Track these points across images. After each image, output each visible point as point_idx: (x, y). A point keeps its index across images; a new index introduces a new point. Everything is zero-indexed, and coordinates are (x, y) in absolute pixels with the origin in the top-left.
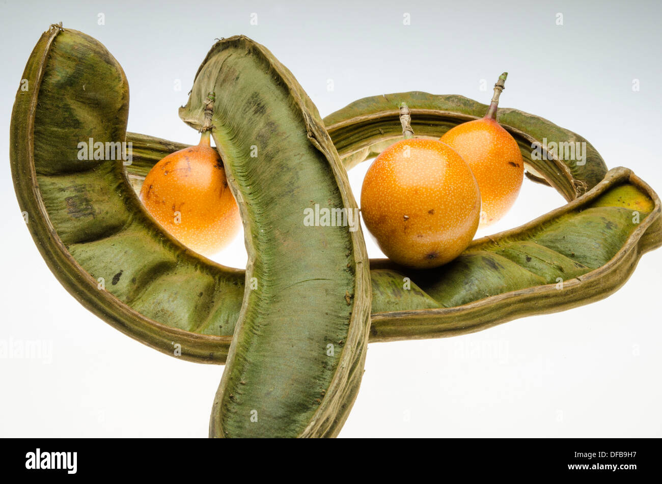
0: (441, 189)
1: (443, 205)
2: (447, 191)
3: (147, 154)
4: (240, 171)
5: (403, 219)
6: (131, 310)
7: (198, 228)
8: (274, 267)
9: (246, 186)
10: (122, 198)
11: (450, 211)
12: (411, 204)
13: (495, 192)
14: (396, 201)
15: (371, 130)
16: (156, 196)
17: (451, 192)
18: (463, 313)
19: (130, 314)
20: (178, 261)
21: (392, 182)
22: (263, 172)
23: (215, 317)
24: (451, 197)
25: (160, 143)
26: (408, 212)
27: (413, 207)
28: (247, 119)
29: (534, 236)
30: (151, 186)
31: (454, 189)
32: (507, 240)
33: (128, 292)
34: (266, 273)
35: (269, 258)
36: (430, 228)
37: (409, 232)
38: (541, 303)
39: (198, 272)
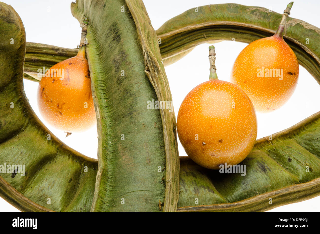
0: (228, 126)
1: (229, 137)
2: (232, 127)
3: (44, 57)
4: (101, 85)
5: (202, 144)
6: (23, 198)
7: (74, 119)
8: (115, 175)
9: (104, 99)
10: (21, 109)
11: (234, 140)
12: (208, 135)
13: (277, 93)
14: (198, 132)
15: (198, 34)
16: (47, 96)
17: (235, 127)
18: (239, 206)
19: (22, 200)
20: (58, 152)
21: (196, 118)
22: (115, 92)
23: (78, 200)
24: (235, 131)
25: (53, 49)
26: (205, 140)
27: (208, 137)
28: (108, 43)
29: (298, 134)
30: (43, 89)
31: (237, 125)
32: (279, 140)
33: (21, 182)
34: (110, 179)
35: (112, 167)
36: (220, 151)
37: (205, 152)
38: (294, 196)
39: (70, 161)
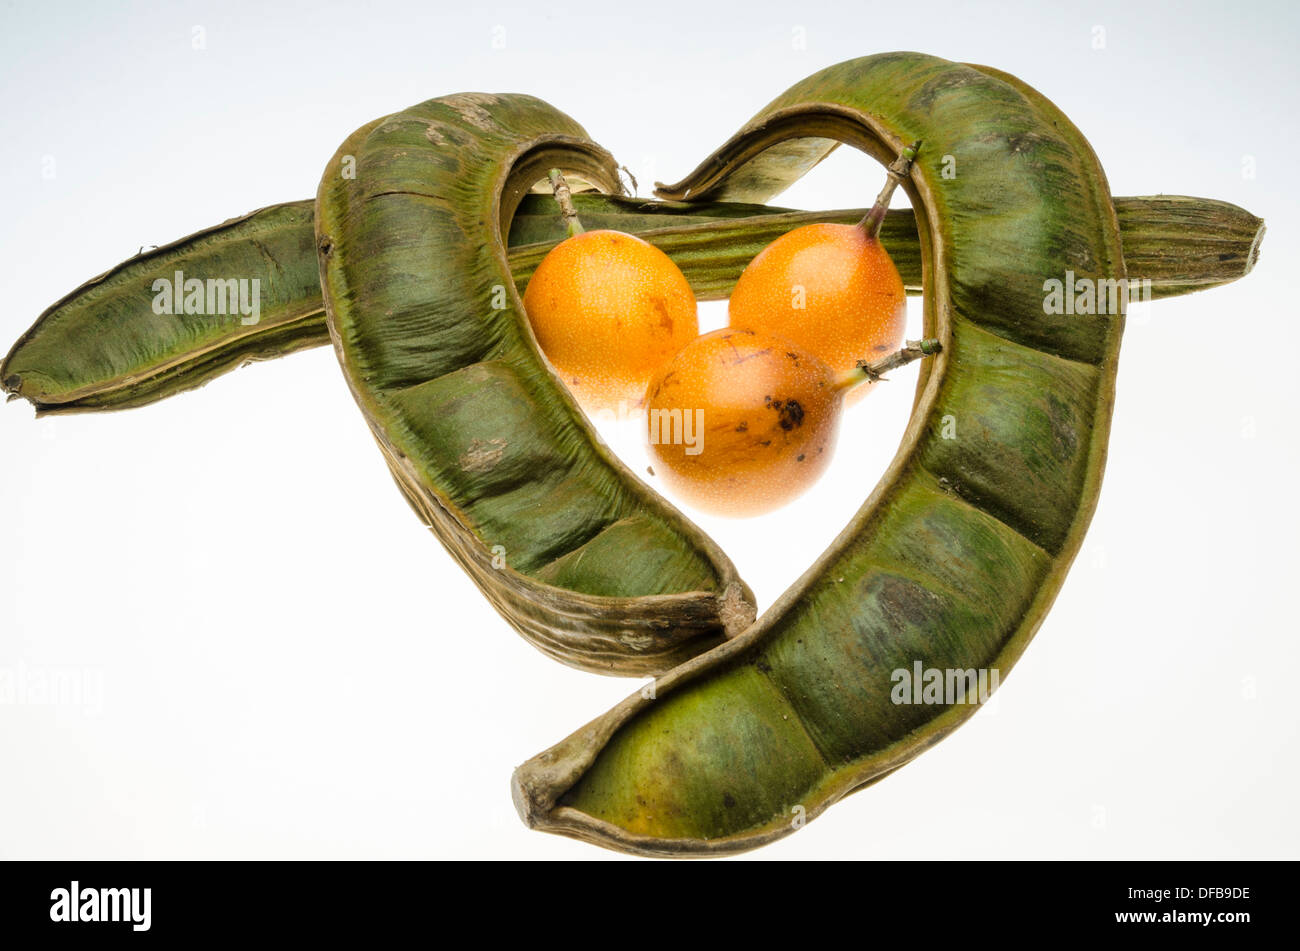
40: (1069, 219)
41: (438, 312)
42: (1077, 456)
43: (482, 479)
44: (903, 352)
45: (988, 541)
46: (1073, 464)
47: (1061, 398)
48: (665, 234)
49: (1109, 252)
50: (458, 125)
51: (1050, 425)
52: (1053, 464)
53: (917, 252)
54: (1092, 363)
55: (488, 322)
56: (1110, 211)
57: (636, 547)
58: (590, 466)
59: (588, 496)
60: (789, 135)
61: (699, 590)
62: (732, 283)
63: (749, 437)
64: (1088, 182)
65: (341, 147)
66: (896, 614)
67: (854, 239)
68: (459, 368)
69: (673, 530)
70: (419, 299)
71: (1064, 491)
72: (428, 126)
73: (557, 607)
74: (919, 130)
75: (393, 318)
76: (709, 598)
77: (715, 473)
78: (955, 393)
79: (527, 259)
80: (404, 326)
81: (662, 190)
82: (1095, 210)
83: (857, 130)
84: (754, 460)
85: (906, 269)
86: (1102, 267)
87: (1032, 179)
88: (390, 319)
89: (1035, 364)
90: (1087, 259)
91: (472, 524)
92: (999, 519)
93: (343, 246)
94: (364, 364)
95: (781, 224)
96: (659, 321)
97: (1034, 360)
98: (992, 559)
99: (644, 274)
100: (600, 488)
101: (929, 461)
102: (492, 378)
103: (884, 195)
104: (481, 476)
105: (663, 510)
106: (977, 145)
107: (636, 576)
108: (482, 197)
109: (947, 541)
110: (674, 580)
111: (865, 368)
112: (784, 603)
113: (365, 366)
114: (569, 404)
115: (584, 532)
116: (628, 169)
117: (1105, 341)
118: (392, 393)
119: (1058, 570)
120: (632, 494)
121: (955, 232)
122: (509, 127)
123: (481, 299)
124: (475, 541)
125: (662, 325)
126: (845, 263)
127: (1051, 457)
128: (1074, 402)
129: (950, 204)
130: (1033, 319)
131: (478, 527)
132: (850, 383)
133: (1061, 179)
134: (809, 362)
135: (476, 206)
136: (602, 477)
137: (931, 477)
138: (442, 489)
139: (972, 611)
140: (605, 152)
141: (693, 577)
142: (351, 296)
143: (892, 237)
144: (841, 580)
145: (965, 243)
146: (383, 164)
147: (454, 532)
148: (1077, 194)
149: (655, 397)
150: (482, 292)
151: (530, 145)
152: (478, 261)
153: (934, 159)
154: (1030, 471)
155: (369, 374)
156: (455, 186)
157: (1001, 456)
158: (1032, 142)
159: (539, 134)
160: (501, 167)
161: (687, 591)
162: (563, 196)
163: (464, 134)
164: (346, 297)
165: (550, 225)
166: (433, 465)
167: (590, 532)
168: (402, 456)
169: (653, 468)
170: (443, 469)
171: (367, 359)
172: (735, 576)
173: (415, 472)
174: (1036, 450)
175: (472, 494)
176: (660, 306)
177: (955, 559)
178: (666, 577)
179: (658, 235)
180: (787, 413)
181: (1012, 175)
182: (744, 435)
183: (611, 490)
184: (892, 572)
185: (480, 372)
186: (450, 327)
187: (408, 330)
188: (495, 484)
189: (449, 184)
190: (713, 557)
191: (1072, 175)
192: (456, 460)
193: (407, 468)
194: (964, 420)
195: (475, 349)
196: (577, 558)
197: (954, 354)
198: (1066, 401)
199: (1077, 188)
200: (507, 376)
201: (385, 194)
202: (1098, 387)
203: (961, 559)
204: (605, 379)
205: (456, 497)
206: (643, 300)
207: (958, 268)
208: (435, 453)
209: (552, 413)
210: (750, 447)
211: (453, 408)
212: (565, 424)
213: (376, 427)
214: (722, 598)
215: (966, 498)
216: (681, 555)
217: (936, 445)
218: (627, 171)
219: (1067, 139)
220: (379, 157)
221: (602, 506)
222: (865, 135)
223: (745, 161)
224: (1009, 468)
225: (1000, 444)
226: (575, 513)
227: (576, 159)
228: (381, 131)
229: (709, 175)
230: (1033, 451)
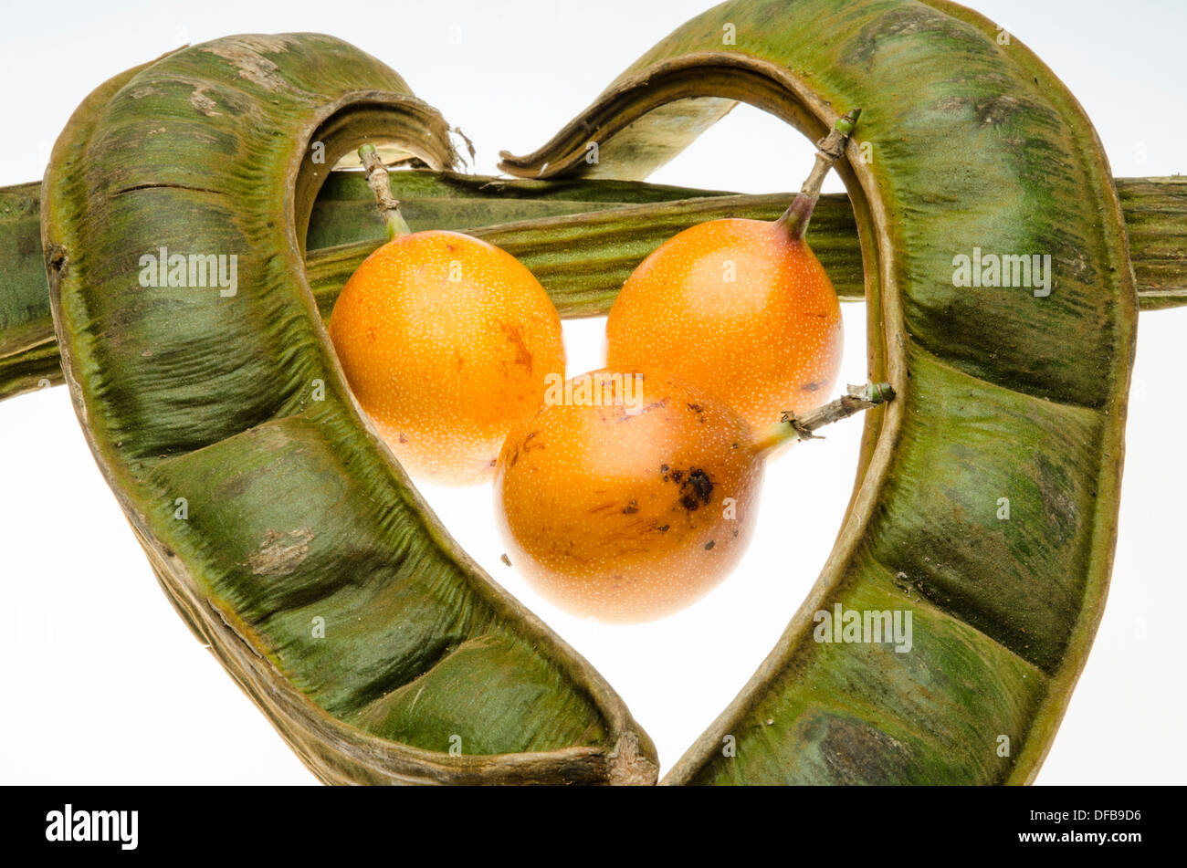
40: (1058, 214)
41: (213, 352)
42: (1078, 538)
43: (280, 584)
44: (843, 400)
45: (964, 662)
46: (1073, 549)
47: (1055, 460)
48: (517, 230)
49: (1111, 256)
50: (233, 84)
51: (1042, 497)
52: (1047, 551)
53: (856, 251)
54: (1092, 406)
55: (283, 362)
56: (1113, 200)
57: (494, 682)
58: (427, 562)
59: (425, 605)
60: (679, 93)
61: (581, 744)
62: (609, 294)
63: (640, 521)
64: (1082, 161)
65: (75, 115)
66: (845, 770)
67: (773, 242)
68: (244, 430)
69: (543, 655)
70: (188, 333)
71: (1062, 587)
72: (193, 88)
73: (388, 768)
74: (855, 93)
75: (153, 361)
76: (595, 755)
77: (595, 569)
78: (914, 455)
79: (332, 266)
80: (168, 371)
81: (510, 163)
82: (1092, 199)
83: (771, 90)
84: (647, 551)
85: (839, 274)
86: (1104, 278)
87: (1008, 160)
88: (148, 362)
89: (1016, 412)
90: (1083, 266)
91: (269, 648)
92: (977, 627)
93: (82, 260)
94: (114, 424)
95: (672, 215)
96: (514, 357)
97: (1017, 407)
98: (971, 687)
99: (493, 293)
100: (441, 593)
101: (882, 550)
102: (291, 443)
103: (812, 182)
104: (280, 581)
105: (529, 627)
106: (935, 114)
107: (495, 723)
108: (270, 188)
109: (910, 664)
110: (546, 728)
111: (792, 422)
112: (695, 758)
113: (117, 426)
114: (396, 477)
115: (421, 655)
116: (462, 130)
117: (1110, 376)
118: (155, 463)
119: (1056, 695)
120: (485, 603)
121: (908, 234)
122: (303, 84)
123: (274, 331)
124: (272, 673)
125: (518, 362)
126: (762, 274)
127: (1043, 542)
128: (1071, 462)
129: (901, 194)
130: (1013, 349)
131: (276, 651)
132: (772, 443)
133: (1046, 158)
134: (717, 416)
135: (264, 200)
136: (442, 579)
137: (884, 571)
138: (226, 600)
139: (946, 761)
140: (431, 110)
141: (572, 723)
142: (93, 329)
143: (821, 231)
144: (771, 722)
145: (922, 248)
146: (134, 144)
147: (243, 657)
148: (1068, 179)
149: (512, 465)
150: (273, 322)
151: (332, 109)
152: (268, 278)
153: (878, 133)
154: (1017, 563)
155: (122, 437)
156: (234, 174)
157: (978, 542)
158: (1007, 109)
159: (344, 92)
160: (294, 144)
161: (563, 745)
162: (379, 181)
163: (243, 98)
164: (86, 330)
165: (360, 216)
166: (213, 566)
167: (429, 656)
168: (170, 554)
169: (508, 555)
170: (228, 570)
171: (118, 416)
172: (630, 724)
173: (188, 576)
174: (1024, 532)
175: (268, 606)
176: (514, 335)
177: (922, 689)
178: (535, 723)
179: (509, 232)
180: (690, 487)
181: (982, 156)
182: (634, 518)
183: (456, 595)
184: (839, 711)
185: (273, 435)
186: (230, 372)
187: (175, 376)
188: (298, 591)
189: (226, 171)
190: (599, 697)
191: (1060, 152)
192: (243, 559)
193: (177, 571)
194: (927, 493)
195: (266, 400)
196: (414, 695)
197: (911, 403)
198: (1060, 463)
199: (1068, 170)
200: (311, 440)
201: (138, 188)
202: (1101, 439)
203: (930, 689)
204: (443, 436)
205: (245, 609)
206: (492, 329)
207: (914, 283)
208: (215, 550)
209: (374, 489)
210: (642, 534)
211: (238, 487)
212: (391, 504)
213: (133, 513)
214: (612, 755)
215: (932, 599)
216: (554, 691)
217: (890, 528)
218: (461, 133)
219: (1053, 101)
220: (129, 134)
221: (444, 619)
222: (784, 97)
223: (621, 127)
224: (989, 559)
225: (976, 526)
226: (408, 630)
227: (394, 122)
228: (128, 95)
229: (572, 145)
230: (1020, 534)
